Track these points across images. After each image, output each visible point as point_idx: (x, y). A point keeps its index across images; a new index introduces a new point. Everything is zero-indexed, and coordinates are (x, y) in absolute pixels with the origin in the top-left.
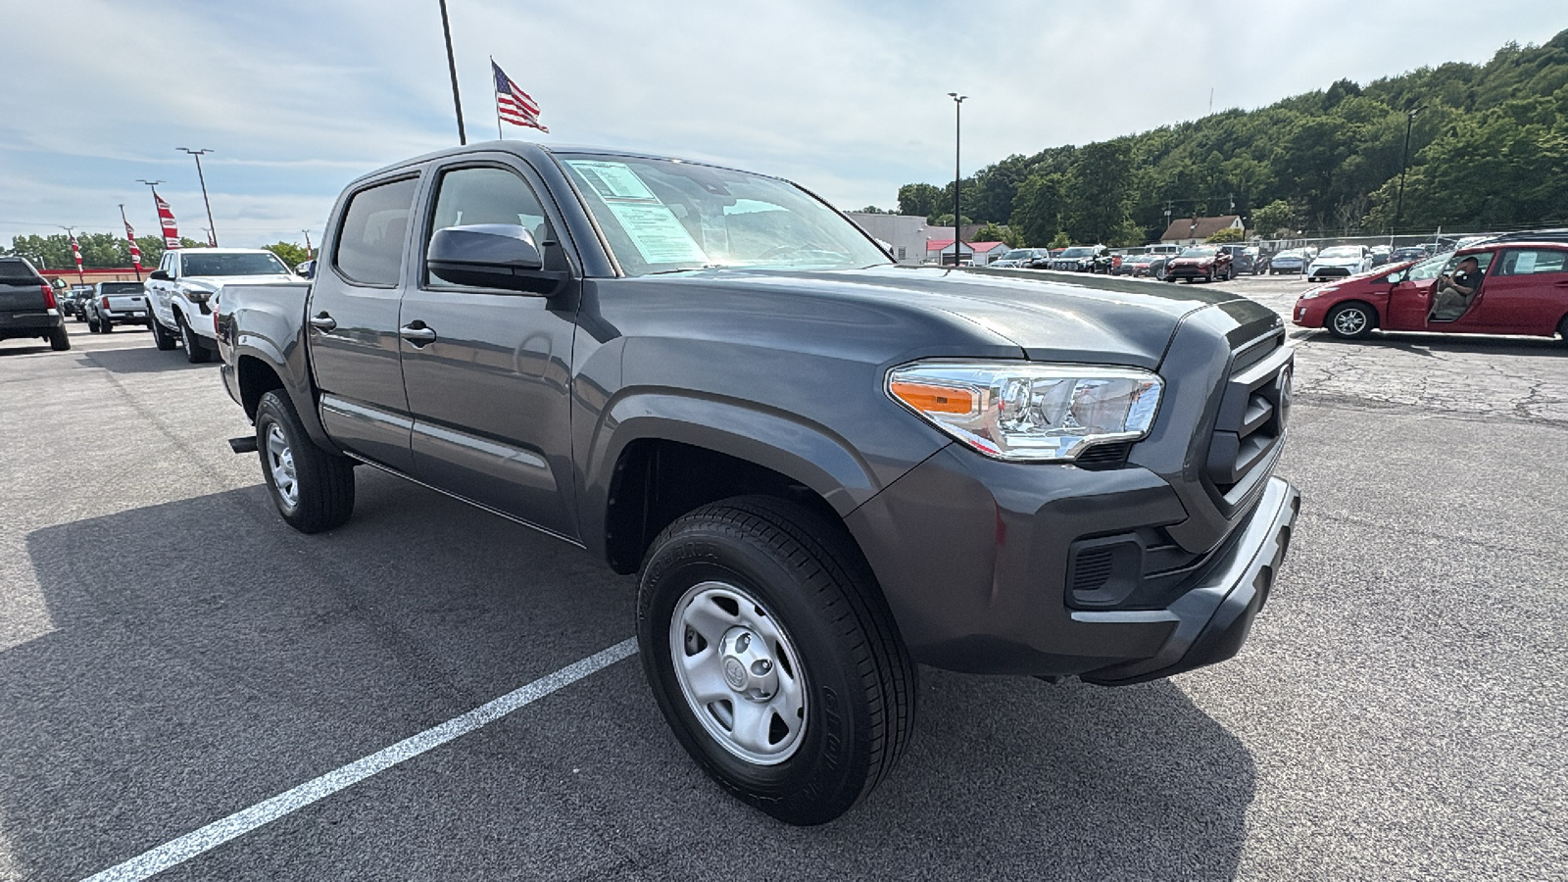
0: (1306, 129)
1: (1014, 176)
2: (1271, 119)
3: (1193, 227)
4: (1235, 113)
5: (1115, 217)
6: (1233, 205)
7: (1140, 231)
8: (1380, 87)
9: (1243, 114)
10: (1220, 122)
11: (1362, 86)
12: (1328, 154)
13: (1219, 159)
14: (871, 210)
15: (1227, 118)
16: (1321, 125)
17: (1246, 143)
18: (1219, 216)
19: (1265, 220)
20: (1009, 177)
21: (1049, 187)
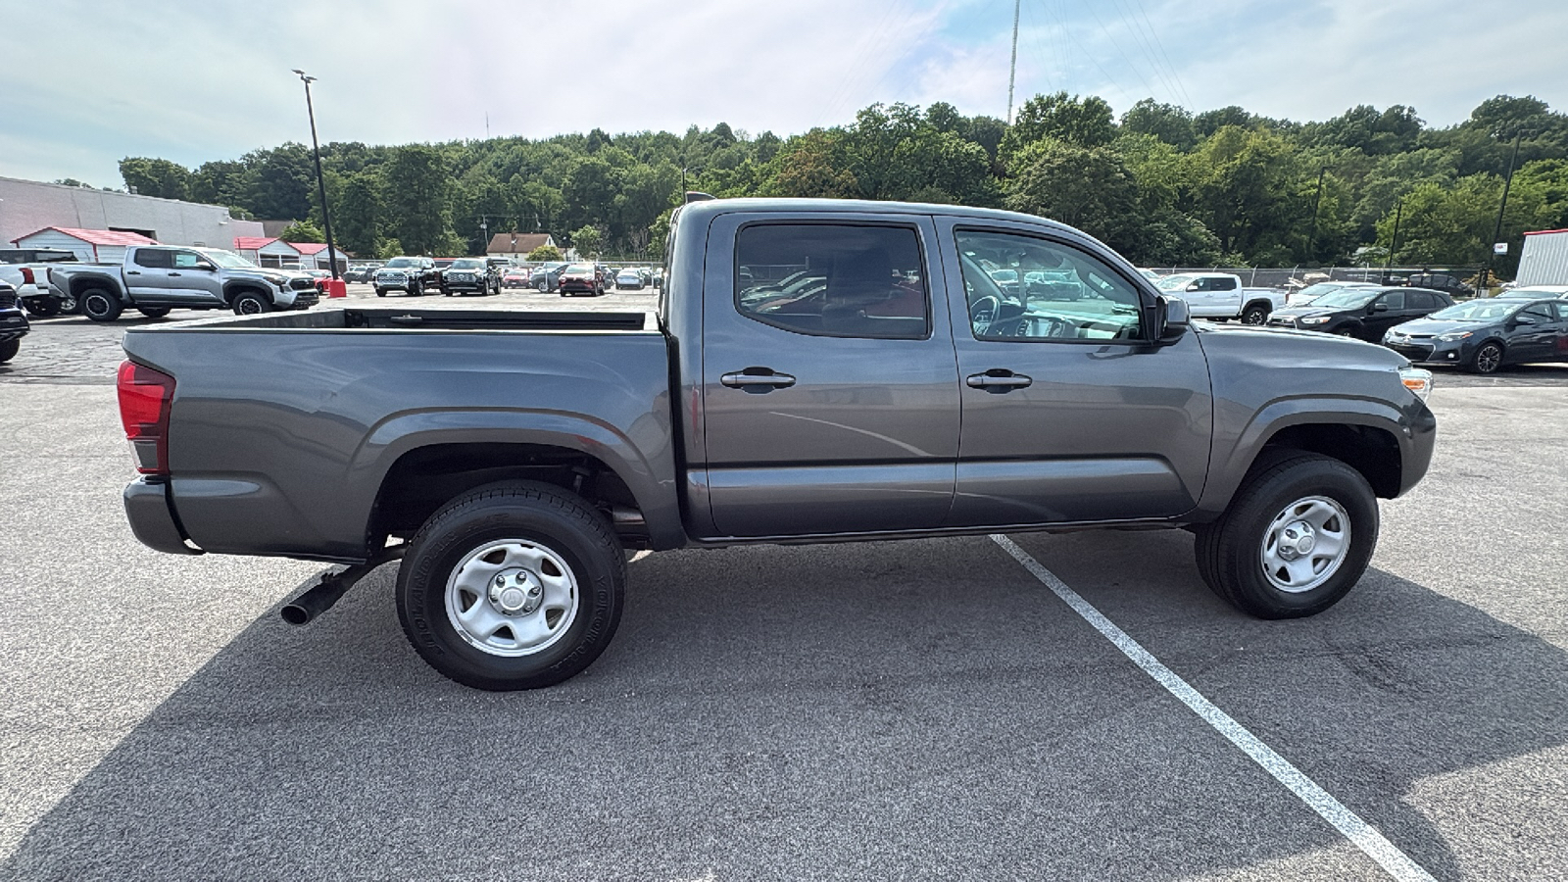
0: (584, 166)
1: (297, 167)
2: (553, 151)
3: (513, 242)
4: (519, 141)
5: (436, 225)
6: (540, 225)
7: (461, 242)
8: (622, 138)
9: (526, 143)
10: (509, 147)
11: (612, 137)
12: (602, 190)
13: (519, 181)
14: (71, 183)
15: (515, 144)
16: (593, 164)
17: (538, 169)
18: (529, 233)
19: (580, 240)
20: (291, 167)
21: (360, 187)
